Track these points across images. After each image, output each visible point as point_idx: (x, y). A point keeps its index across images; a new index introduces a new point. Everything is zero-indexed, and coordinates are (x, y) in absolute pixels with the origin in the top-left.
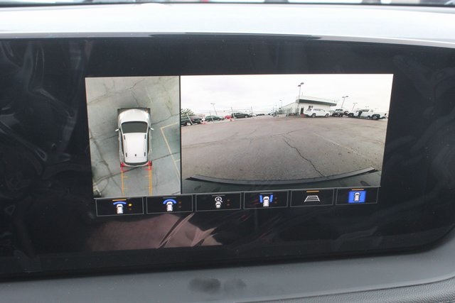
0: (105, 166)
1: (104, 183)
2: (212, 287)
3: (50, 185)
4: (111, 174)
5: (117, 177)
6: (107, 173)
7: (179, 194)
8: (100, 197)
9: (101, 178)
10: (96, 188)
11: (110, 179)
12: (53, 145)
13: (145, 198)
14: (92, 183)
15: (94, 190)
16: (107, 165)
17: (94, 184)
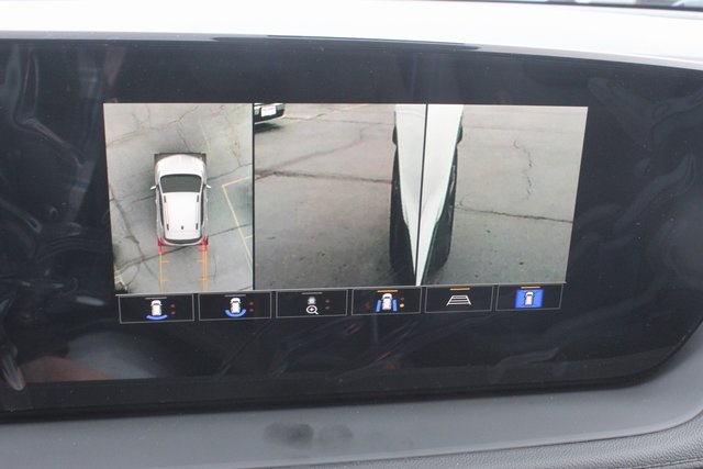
0: (135, 244)
1: (132, 270)
2: (300, 436)
3: (47, 273)
4: (143, 256)
5: (152, 261)
6: (137, 255)
7: (251, 290)
8: (126, 292)
9: (127, 264)
10: (120, 279)
11: (142, 264)
12: (53, 210)
13: (196, 295)
14: (113, 271)
15: (116, 282)
16: (137, 242)
17: (116, 272)
